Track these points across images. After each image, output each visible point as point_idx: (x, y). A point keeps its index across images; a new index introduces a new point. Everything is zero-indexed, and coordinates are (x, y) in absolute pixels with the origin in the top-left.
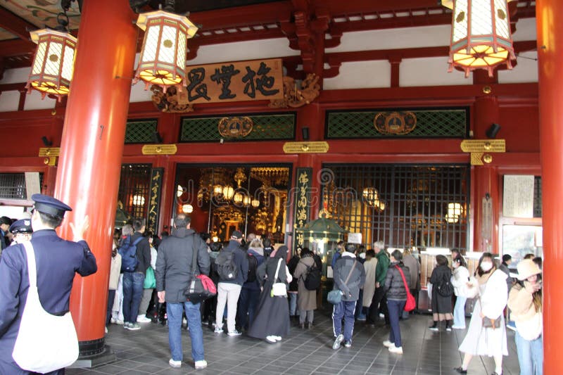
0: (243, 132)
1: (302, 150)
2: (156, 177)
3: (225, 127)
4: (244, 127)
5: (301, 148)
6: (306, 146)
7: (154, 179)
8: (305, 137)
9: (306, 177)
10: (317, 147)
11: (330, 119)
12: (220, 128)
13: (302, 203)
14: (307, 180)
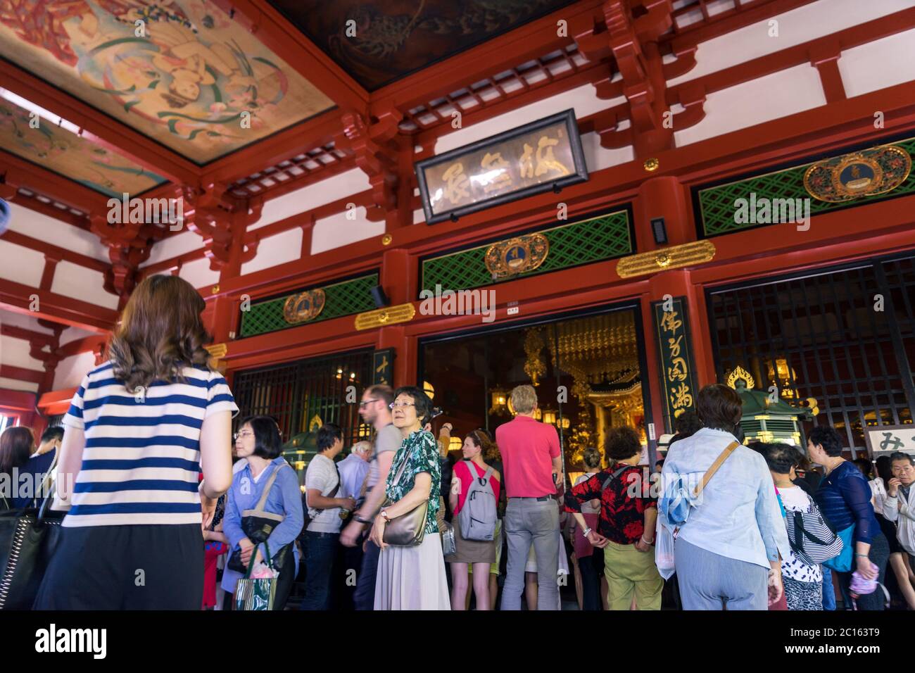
0: (532, 261)
1: (658, 267)
2: (382, 368)
3: (499, 259)
4: (533, 252)
5: (654, 262)
6: (664, 256)
7: (379, 370)
8: (661, 238)
9: (676, 318)
10: (688, 254)
11: (702, 201)
12: (490, 263)
13: (677, 371)
14: (680, 323)
